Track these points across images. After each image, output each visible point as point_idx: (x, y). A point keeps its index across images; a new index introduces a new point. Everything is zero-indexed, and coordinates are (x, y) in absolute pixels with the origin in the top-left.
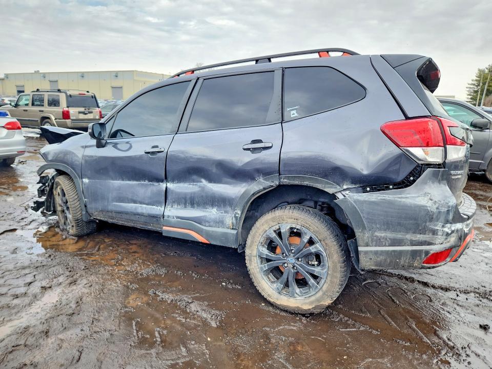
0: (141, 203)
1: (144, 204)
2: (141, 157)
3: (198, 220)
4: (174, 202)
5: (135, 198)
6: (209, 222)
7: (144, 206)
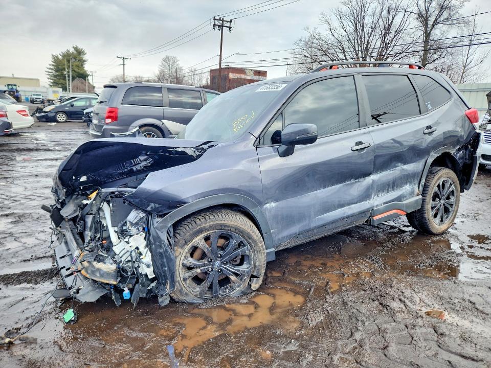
0: (349, 204)
1: (353, 204)
2: (348, 157)
3: (399, 199)
4: (379, 191)
5: (342, 202)
6: (406, 197)
7: (353, 206)
